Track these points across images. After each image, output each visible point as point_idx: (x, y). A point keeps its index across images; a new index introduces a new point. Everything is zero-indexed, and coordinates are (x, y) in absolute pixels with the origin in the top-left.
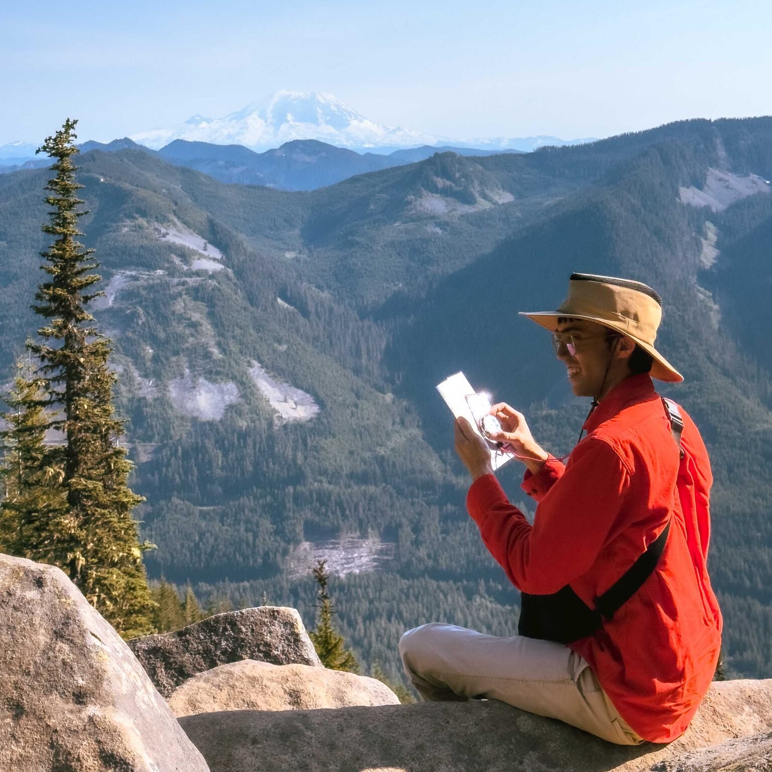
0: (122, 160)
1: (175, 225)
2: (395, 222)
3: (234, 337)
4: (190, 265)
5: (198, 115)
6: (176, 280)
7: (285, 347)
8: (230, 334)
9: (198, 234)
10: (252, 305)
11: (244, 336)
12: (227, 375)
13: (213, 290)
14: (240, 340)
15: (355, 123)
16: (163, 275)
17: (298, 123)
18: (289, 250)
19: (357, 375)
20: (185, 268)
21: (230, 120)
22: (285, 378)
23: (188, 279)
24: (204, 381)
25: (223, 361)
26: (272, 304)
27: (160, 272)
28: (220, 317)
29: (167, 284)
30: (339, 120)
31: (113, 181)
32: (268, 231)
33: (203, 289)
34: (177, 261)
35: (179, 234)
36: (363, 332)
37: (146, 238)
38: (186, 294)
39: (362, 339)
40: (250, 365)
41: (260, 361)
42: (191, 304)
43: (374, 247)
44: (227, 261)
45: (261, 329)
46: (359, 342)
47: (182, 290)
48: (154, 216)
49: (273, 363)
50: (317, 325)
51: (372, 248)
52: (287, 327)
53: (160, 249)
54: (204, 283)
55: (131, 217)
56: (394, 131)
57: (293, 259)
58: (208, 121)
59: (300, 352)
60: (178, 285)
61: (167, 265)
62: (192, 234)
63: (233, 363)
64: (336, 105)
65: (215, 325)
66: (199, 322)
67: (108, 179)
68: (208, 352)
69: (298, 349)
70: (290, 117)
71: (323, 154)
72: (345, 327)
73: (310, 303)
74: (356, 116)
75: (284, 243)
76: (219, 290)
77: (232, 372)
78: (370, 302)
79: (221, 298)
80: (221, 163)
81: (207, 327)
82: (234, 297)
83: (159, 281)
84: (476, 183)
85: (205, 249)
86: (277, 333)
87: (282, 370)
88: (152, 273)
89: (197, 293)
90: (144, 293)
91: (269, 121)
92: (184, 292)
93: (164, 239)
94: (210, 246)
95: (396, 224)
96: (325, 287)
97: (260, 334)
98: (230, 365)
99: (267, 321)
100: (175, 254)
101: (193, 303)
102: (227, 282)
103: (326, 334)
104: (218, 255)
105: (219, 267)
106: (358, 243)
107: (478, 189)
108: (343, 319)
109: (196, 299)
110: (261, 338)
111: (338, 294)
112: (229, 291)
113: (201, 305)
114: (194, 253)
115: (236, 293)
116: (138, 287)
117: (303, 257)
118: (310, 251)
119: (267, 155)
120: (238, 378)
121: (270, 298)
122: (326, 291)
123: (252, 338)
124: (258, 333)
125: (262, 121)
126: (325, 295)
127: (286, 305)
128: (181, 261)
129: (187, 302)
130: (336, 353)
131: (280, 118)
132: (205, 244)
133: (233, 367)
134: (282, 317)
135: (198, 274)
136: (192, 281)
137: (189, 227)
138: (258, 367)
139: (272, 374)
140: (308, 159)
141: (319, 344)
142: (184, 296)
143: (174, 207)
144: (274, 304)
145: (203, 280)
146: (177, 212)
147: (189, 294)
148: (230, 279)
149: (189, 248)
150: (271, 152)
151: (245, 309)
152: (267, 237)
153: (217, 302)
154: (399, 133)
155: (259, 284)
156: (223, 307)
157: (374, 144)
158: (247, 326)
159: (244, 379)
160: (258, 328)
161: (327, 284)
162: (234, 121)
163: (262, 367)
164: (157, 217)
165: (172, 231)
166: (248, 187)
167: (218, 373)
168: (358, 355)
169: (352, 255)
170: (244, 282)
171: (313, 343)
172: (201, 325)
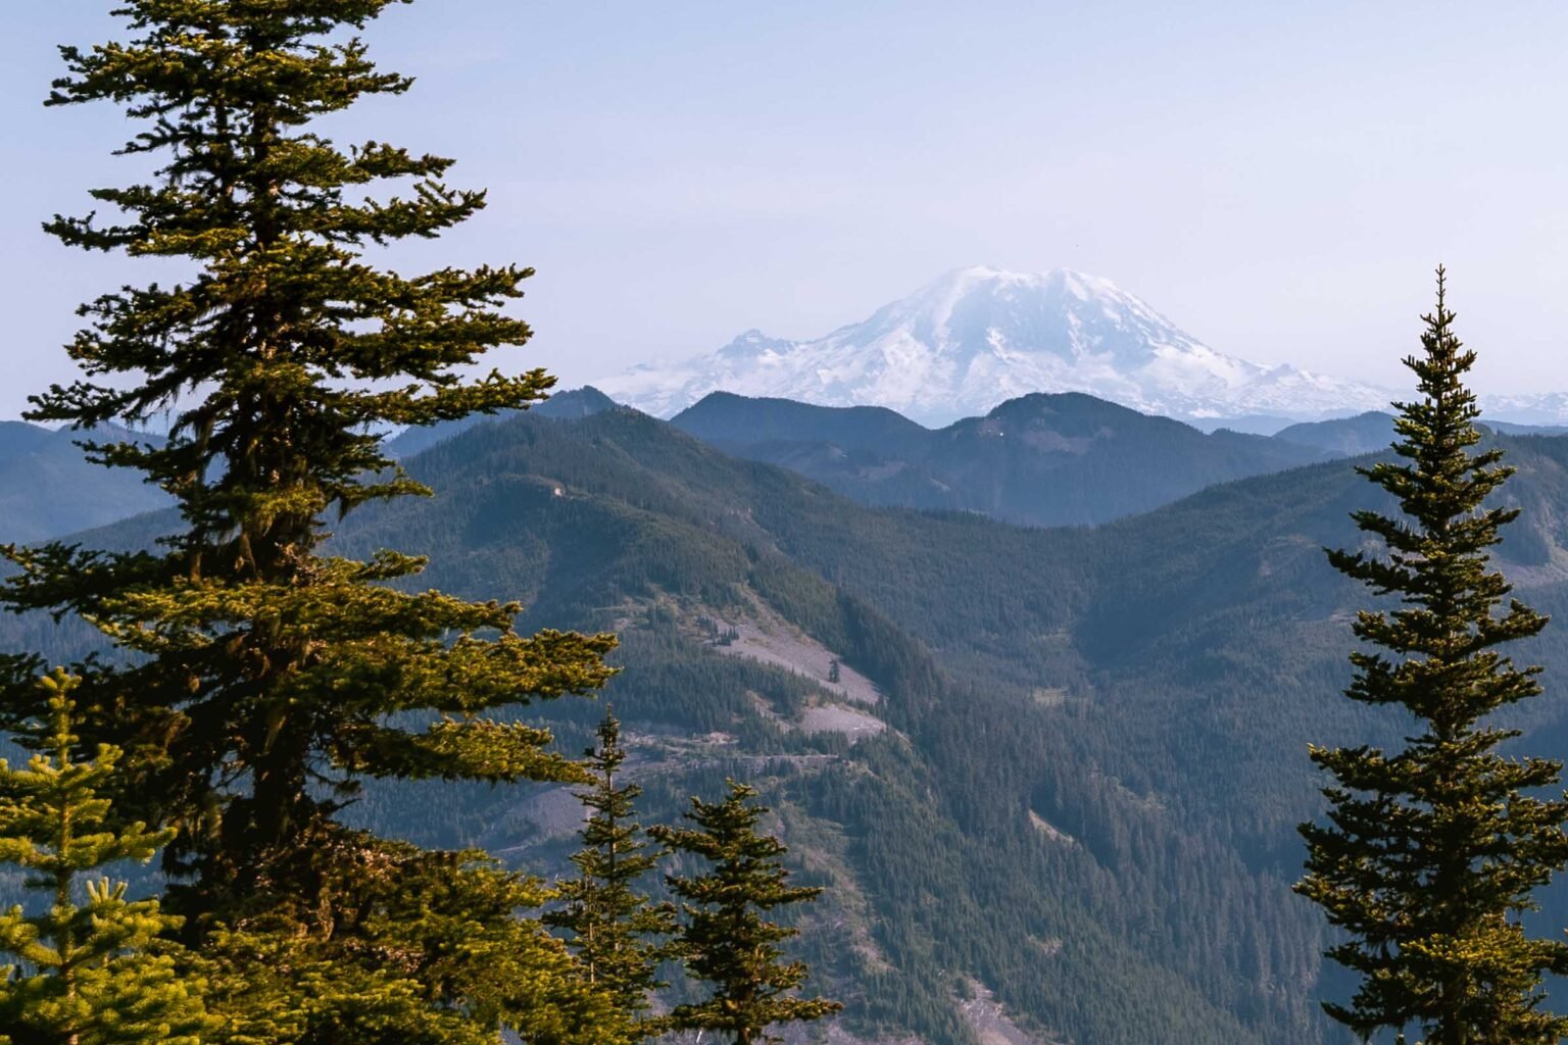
0: (597, 442)
1: (752, 611)
2: (1333, 609)
3: (919, 916)
4: (799, 720)
5: (755, 333)
6: (761, 761)
7: (1057, 944)
8: (908, 908)
9: (814, 636)
10: (963, 828)
11: (945, 913)
12: (903, 1020)
13: (861, 788)
14: (935, 925)
15: (1168, 352)
16: (729, 747)
17: (1015, 355)
18: (1041, 684)
19: (1250, 1023)
20: (785, 728)
21: (842, 344)
22: (1057, 1027)
23: (794, 759)
24: (842, 1034)
25: (892, 981)
26: (1019, 829)
27: (719, 738)
28: (882, 862)
29: (740, 772)
30: (1130, 346)
31: (587, 496)
32: (984, 633)
33: (834, 784)
34: (763, 708)
35: (764, 638)
36: (1258, 907)
37: (680, 646)
38: (788, 798)
39: (1257, 925)
40: (963, 993)
41: (991, 984)
42: (802, 825)
43: (1278, 678)
44: (893, 709)
45: (992, 895)
46: (1249, 933)
47: (779, 786)
48: (699, 589)
49: (1024, 987)
50: (1138, 888)
51: (1272, 679)
52: (1060, 892)
53: (718, 677)
54: (836, 768)
55: (641, 593)
56: (1272, 377)
57: (1058, 708)
58: (781, 347)
59: (1097, 960)
60: (767, 772)
61: (736, 720)
62: (797, 637)
63: (918, 986)
64: (1117, 307)
65: (868, 882)
66: (826, 875)
67: (572, 488)
68: (852, 955)
69: (1090, 951)
70: (995, 337)
71: (1107, 432)
72: (1213, 893)
73: (1117, 826)
74: (1170, 334)
75: (1027, 666)
76: (877, 788)
77: (916, 1012)
78: (1272, 826)
79: (882, 808)
80: (837, 453)
81: (846, 887)
82: (917, 806)
83: (716, 763)
84: (1546, 506)
85: (834, 679)
86: (1035, 906)
87: (1050, 1007)
88: (698, 741)
89: (817, 796)
90: (676, 793)
91: (942, 346)
92: (784, 793)
93: (725, 650)
94: (844, 669)
95: (1335, 617)
96: (1148, 782)
97: (989, 910)
98: (910, 992)
99: (1004, 873)
100: (758, 690)
101: (808, 822)
102: (898, 767)
103: (1162, 911)
104: (868, 693)
105: (874, 725)
106: (1232, 666)
107: (1553, 523)
108: (1206, 870)
109: (816, 811)
110: (992, 920)
111: (1185, 803)
112: (903, 790)
113: (831, 829)
114: (809, 687)
115: (922, 797)
116: (662, 779)
117: (1086, 701)
118: (1100, 688)
119: (955, 434)
120: (934, 1028)
121: (1011, 809)
122: (1152, 797)
123: (969, 920)
124: (982, 906)
125: (922, 348)
126: (1151, 804)
127: (1053, 832)
128: (774, 710)
129: (793, 821)
130: (1192, 966)
131: (970, 341)
132: (834, 662)
133: (918, 998)
134: (1045, 861)
135: (820, 743)
136: (805, 764)
137: (792, 620)
138: (986, 999)
139: (1024, 1016)
140: (1065, 445)
141: (1145, 938)
142: (784, 805)
143: (750, 566)
144: (1022, 828)
145: (834, 761)
146: (757, 579)
147: (797, 797)
148: (905, 761)
149: (792, 673)
150: (968, 425)
151: (947, 840)
152: (980, 647)
153: (872, 820)
154: (1287, 381)
155: (983, 774)
156: (889, 834)
157: (1218, 408)
158: (955, 888)
159: (948, 1031)
160: (983, 892)
161: (1153, 775)
162: (849, 349)
163: (996, 1000)
164: (704, 592)
165: (745, 629)
166: (926, 514)
167: (878, 1013)
168: (1249, 969)
169: (1218, 697)
170: (942, 768)
171: (1130, 937)
172: (830, 883)
